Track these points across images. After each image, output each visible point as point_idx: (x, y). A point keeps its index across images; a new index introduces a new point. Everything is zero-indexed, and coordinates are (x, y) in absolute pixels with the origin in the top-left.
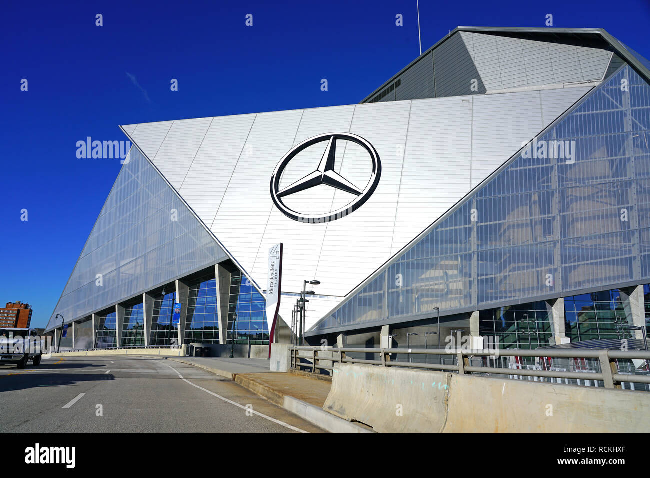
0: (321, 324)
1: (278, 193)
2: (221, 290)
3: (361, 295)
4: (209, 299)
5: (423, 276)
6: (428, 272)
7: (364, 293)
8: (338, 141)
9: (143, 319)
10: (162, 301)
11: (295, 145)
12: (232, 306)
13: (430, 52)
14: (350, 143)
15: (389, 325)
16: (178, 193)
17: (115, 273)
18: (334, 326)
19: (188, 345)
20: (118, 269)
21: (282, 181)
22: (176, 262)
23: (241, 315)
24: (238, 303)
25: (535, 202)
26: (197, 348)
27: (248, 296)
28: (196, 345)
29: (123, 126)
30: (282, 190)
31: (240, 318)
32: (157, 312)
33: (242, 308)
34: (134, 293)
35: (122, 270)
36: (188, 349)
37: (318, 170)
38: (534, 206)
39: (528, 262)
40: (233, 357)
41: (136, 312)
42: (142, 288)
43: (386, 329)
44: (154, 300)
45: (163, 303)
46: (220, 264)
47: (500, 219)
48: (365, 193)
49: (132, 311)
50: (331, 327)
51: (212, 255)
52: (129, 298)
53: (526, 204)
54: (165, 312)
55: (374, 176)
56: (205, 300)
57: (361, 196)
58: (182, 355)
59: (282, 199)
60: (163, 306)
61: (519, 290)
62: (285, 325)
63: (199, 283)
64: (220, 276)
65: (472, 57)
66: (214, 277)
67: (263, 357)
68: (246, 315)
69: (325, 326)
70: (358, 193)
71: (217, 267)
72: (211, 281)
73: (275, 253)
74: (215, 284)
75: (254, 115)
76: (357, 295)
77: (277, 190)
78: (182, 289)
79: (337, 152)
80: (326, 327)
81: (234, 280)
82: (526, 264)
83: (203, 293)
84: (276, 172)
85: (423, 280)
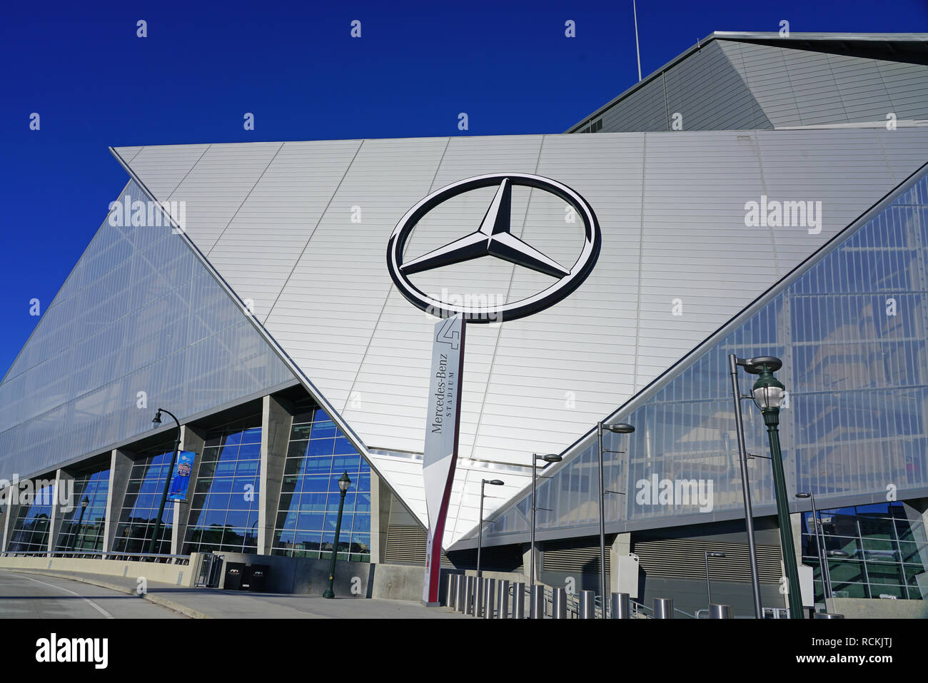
0: (495, 522)
1: (402, 267)
2: (270, 447)
3: (577, 466)
4: (242, 467)
5: (684, 439)
6: (693, 432)
7: (583, 462)
8: (514, 187)
9: (105, 501)
10: (148, 468)
11: (433, 189)
12: (289, 480)
13: (660, 74)
14: (538, 192)
15: (631, 532)
16: (205, 258)
17: (64, 410)
18: (521, 530)
19: (206, 557)
20: (70, 403)
21: (410, 247)
22: (185, 390)
23: (306, 500)
24: (301, 475)
25: (869, 320)
26: (230, 565)
27: (322, 463)
28: (228, 557)
29: (116, 148)
30: (407, 262)
31: (303, 506)
32: (134, 488)
33: (310, 485)
34: (96, 449)
35: (79, 405)
36: (205, 565)
37: (479, 231)
38: (868, 325)
39: (860, 425)
40: (332, 596)
41: (95, 485)
42: (111, 440)
43: (623, 540)
44: (133, 465)
45: (149, 471)
46: (273, 396)
47: (817, 339)
48: (575, 272)
49: (86, 483)
50: (515, 530)
51: (260, 379)
52: (84, 458)
53: (854, 322)
54: (152, 488)
55: (589, 247)
56: (233, 467)
57: (566, 280)
58: (187, 583)
59: (410, 277)
60: (148, 477)
61: (855, 478)
62: (415, 523)
63: (226, 435)
64: (270, 420)
65: (743, 76)
66: (259, 423)
67: (404, 598)
68: (314, 500)
69: (501, 529)
70: (560, 274)
71: (267, 402)
72: (252, 431)
73: (449, 334)
74: (259, 438)
75: (359, 142)
76: (568, 466)
77: (399, 262)
78: (190, 444)
79: (513, 205)
80: (504, 531)
81: (297, 429)
82: (857, 430)
83: (231, 454)
84: (398, 231)
85: (687, 445)
